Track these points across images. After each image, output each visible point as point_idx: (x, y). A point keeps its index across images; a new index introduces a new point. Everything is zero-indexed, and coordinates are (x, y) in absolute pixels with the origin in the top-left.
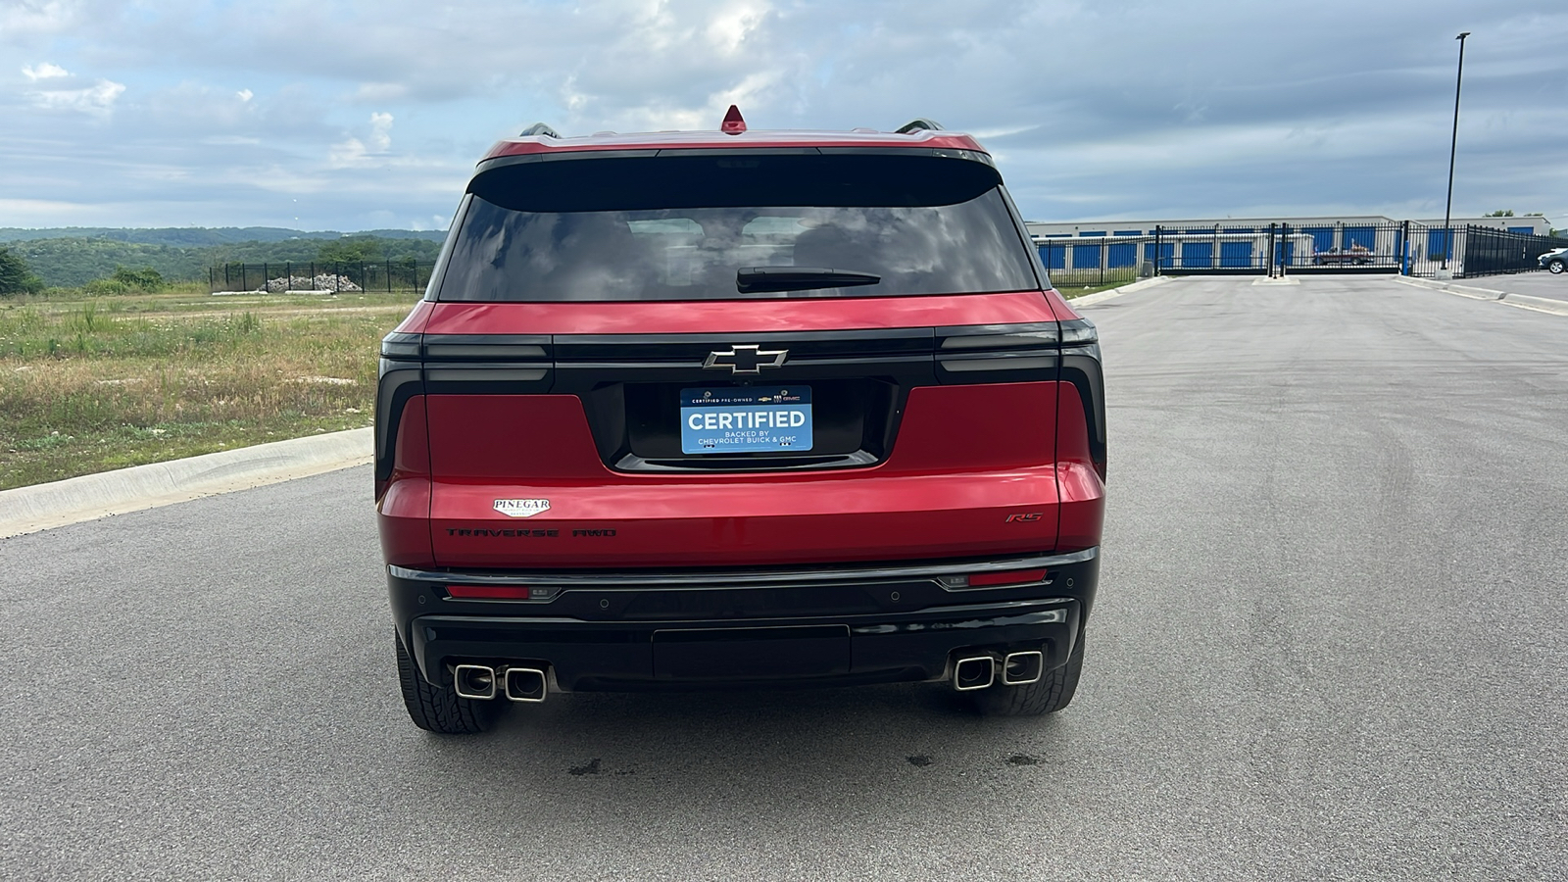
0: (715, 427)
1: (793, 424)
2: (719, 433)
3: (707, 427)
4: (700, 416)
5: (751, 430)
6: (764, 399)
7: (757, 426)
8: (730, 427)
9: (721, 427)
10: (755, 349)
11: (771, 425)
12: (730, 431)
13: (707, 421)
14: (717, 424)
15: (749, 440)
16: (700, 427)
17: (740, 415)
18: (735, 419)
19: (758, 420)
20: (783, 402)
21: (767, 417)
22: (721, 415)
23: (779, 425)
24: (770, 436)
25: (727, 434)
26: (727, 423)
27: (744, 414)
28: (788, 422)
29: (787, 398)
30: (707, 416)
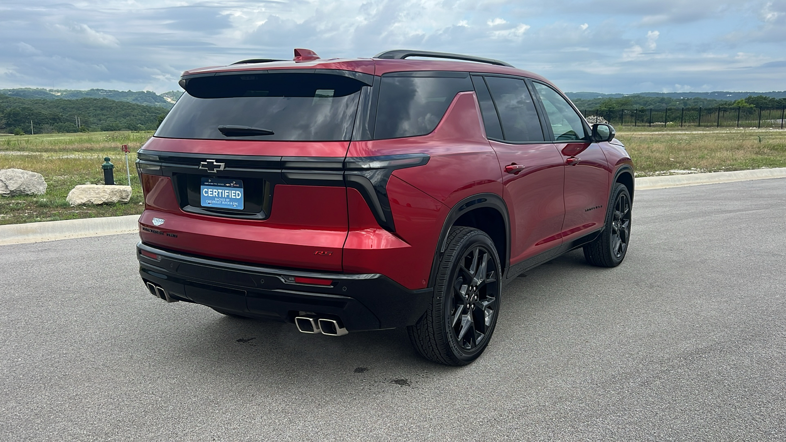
0: (212, 195)
1: (237, 197)
2: (213, 198)
3: (210, 195)
4: (207, 190)
5: (224, 198)
6: (228, 185)
7: (226, 196)
8: (217, 196)
9: (214, 196)
10: (213, 162)
11: (230, 197)
12: (217, 198)
13: (209, 193)
14: (213, 194)
15: (223, 203)
16: (207, 195)
17: (220, 191)
18: (219, 192)
19: (226, 194)
20: (234, 187)
21: (229, 193)
22: (214, 190)
23: (233, 197)
24: (230, 201)
25: (216, 199)
26: (216, 194)
27: (221, 191)
28: (235, 196)
29: (235, 185)
30: (209, 190)
